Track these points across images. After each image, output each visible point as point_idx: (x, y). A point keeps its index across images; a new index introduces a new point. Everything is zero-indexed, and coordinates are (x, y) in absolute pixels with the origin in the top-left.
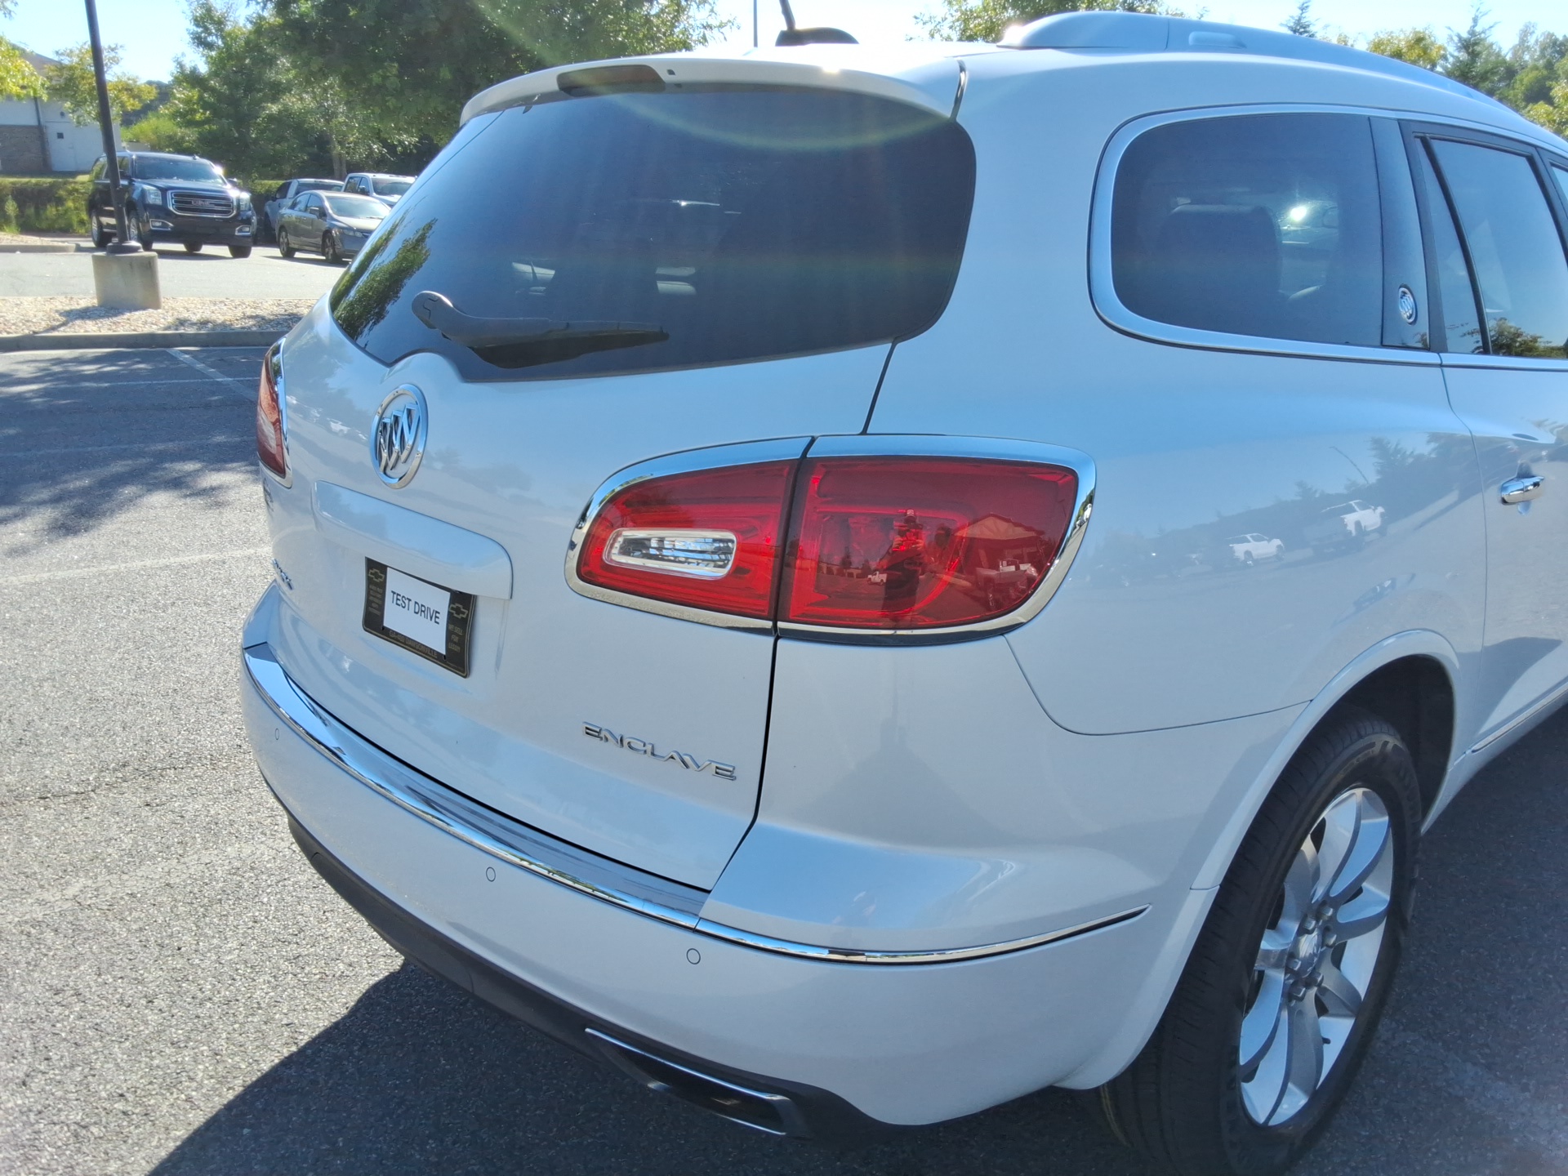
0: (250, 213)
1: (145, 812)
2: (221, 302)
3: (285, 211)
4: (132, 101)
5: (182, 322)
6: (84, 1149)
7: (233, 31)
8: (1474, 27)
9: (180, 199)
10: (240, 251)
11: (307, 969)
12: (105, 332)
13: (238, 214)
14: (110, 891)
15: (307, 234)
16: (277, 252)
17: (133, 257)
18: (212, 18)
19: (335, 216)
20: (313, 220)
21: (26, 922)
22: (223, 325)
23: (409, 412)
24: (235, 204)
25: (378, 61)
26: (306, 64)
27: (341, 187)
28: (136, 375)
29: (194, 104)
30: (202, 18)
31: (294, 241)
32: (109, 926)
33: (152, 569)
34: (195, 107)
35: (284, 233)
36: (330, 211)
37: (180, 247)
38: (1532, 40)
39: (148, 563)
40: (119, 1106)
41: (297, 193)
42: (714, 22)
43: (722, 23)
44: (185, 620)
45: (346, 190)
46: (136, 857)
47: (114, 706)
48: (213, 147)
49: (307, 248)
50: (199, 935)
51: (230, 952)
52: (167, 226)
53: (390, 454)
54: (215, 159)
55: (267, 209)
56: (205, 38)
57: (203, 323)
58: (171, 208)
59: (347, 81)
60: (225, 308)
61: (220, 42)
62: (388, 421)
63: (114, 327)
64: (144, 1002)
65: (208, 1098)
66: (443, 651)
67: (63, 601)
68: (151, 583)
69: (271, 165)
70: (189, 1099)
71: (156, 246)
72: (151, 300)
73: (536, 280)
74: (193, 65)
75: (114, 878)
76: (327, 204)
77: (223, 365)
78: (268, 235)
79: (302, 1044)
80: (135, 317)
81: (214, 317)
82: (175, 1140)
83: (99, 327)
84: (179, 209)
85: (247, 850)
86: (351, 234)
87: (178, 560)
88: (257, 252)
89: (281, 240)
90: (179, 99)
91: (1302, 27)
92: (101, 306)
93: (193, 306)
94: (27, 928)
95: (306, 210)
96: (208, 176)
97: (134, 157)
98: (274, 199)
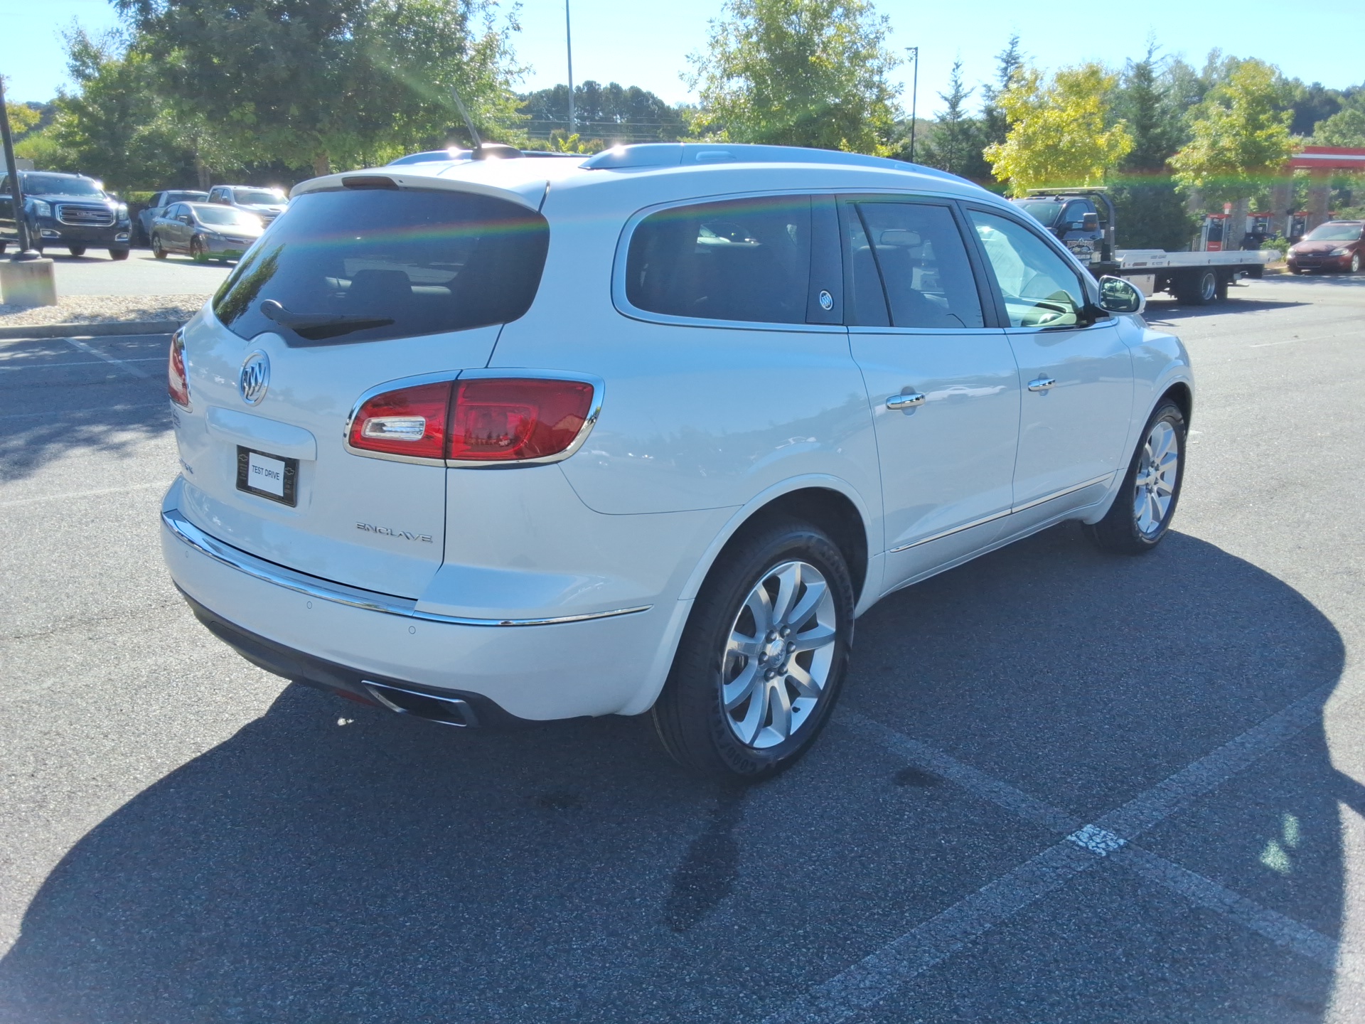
0: (127, 222)
1: (89, 643)
2: (107, 299)
3: (157, 219)
4: (18, 125)
5: (77, 317)
6: (74, 801)
7: (108, 65)
8: (1149, 58)
9: (65, 211)
10: (119, 254)
11: (205, 717)
12: (11, 325)
13: (117, 223)
14: (72, 684)
15: (178, 238)
16: (150, 254)
17: (32, 263)
18: (88, 54)
19: (202, 224)
20: (182, 227)
21: (19, 701)
22: (111, 318)
23: (260, 365)
24: (114, 214)
25: (239, 101)
26: (178, 104)
27: (206, 197)
28: (41, 360)
29: (74, 127)
30: (80, 54)
31: (165, 244)
32: (74, 701)
33: (74, 499)
34: (76, 129)
35: (157, 239)
36: (198, 220)
37: (66, 251)
38: (1218, 63)
39: (71, 495)
40: (93, 783)
41: (168, 203)
42: (514, 68)
43: (520, 69)
44: (103, 531)
45: (211, 201)
46: (85, 666)
47: (59, 585)
48: (91, 165)
49: (178, 250)
50: (134, 703)
51: (154, 711)
52: (56, 235)
53: (250, 388)
54: (95, 175)
55: (141, 216)
56: (83, 70)
57: (94, 317)
58: (59, 219)
59: (211, 117)
60: (111, 303)
61: (97, 75)
62: (249, 370)
63: (19, 321)
64: (102, 736)
65: (147, 777)
66: (282, 495)
67: (10, 521)
68: (74, 508)
69: (143, 178)
70: (135, 778)
71: (47, 251)
72: (49, 298)
73: (340, 288)
74: (73, 93)
75: (74, 678)
76: (194, 213)
77: (114, 350)
78: (143, 239)
79: (204, 752)
80: (36, 313)
81: (102, 311)
82: (129, 796)
83: (7, 322)
84: (65, 220)
85: (161, 661)
86: (216, 238)
87: (93, 492)
88: (134, 254)
89: (155, 244)
90: (61, 124)
92: (6, 304)
93: (84, 302)
94: (20, 704)
95: (176, 218)
96: (90, 191)
97: (25, 176)
98: (147, 208)
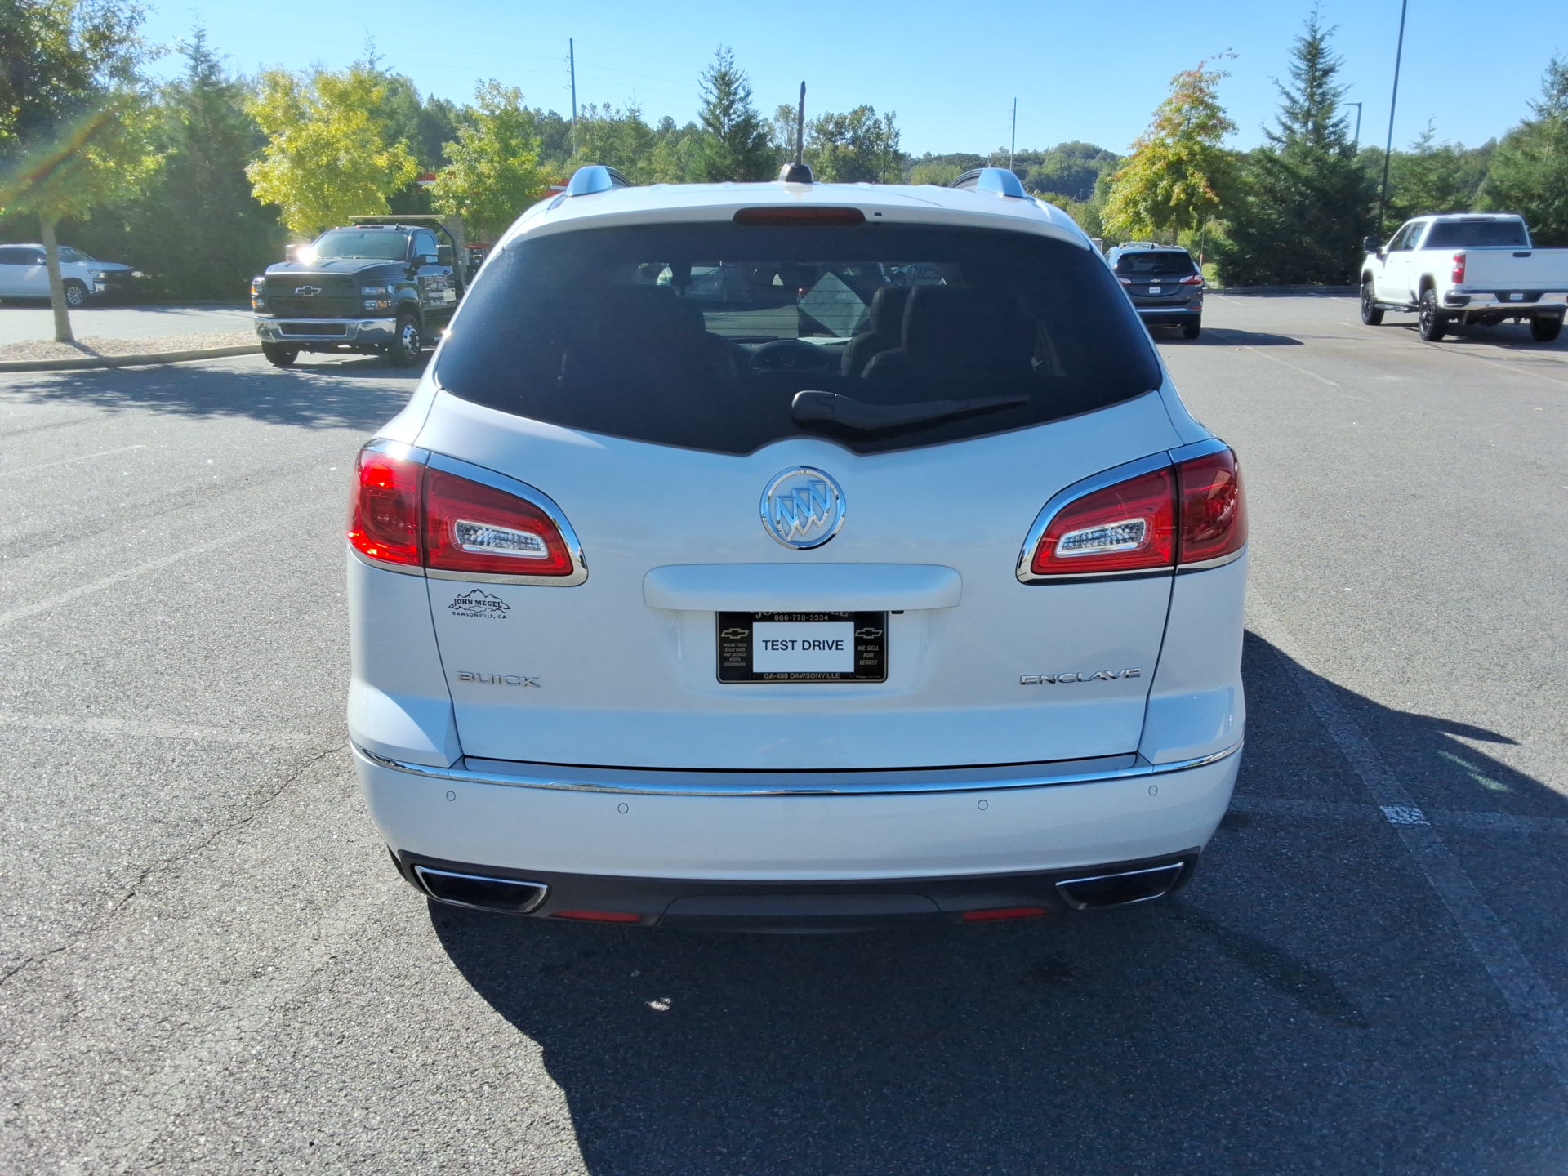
91: (202, 56)
